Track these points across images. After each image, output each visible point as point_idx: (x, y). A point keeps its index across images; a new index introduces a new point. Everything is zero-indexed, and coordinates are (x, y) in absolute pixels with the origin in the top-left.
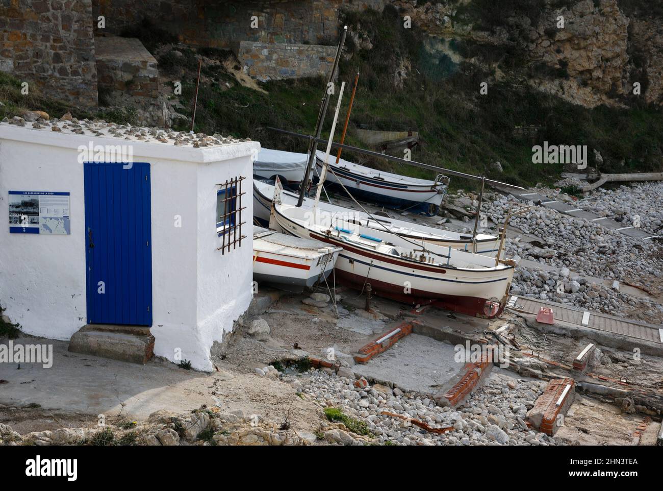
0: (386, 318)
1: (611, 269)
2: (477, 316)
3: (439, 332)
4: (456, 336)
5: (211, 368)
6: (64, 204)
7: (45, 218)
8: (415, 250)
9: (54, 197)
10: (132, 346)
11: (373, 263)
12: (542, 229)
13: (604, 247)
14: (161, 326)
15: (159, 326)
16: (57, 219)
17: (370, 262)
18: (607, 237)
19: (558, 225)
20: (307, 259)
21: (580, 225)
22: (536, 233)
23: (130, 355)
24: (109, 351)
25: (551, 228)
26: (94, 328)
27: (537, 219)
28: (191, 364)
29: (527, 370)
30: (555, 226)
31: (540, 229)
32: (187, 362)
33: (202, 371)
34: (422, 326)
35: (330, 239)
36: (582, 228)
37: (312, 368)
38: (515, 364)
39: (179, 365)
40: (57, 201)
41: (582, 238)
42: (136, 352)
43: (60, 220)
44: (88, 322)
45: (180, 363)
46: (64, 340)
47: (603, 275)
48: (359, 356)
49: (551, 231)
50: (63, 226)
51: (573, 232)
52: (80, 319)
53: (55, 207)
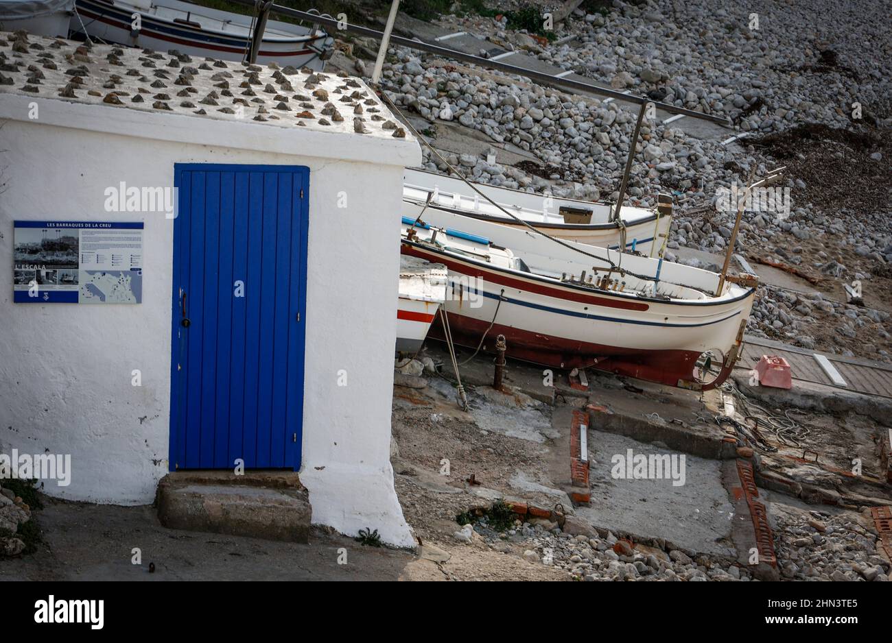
0: (537, 403)
1: (715, 228)
2: (679, 385)
3: (644, 426)
4: (677, 432)
5: (413, 543)
6: (131, 246)
7: (92, 273)
8: (595, 269)
9: (111, 233)
10: (289, 510)
11: (504, 295)
12: (528, 130)
13: (669, 170)
14: (322, 468)
15: (318, 469)
16: (116, 274)
17: (498, 293)
18: (667, 146)
19: (558, 120)
20: (427, 302)
21: (608, 120)
22: (517, 139)
23: (285, 528)
24: (244, 522)
25: (545, 128)
26: (186, 479)
27: (515, 106)
28: (379, 537)
29: (815, 491)
30: (553, 123)
31: (523, 129)
32: (371, 532)
33: (400, 549)
34: (609, 415)
35: (414, 248)
36: (612, 126)
37: (518, 522)
38: (791, 481)
39: (357, 540)
40: (119, 239)
41: (614, 149)
42: (298, 522)
43: (122, 276)
44: (171, 468)
45: (357, 535)
46: (129, 504)
47: (705, 243)
48: (577, 490)
49: (547, 135)
50: (128, 286)
51: (594, 135)
52: (155, 462)
53: (114, 251)
